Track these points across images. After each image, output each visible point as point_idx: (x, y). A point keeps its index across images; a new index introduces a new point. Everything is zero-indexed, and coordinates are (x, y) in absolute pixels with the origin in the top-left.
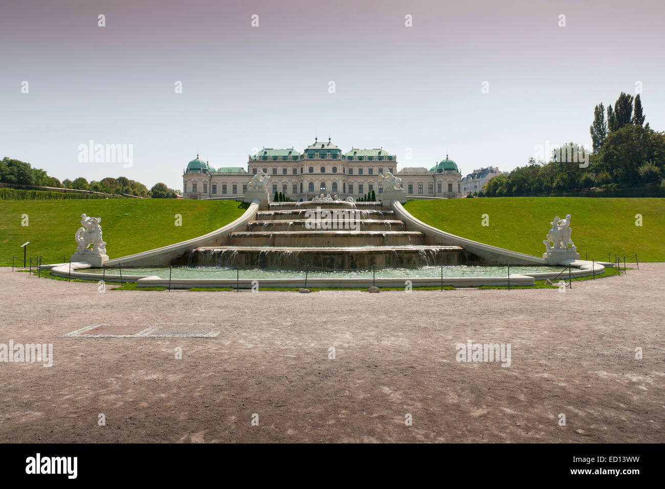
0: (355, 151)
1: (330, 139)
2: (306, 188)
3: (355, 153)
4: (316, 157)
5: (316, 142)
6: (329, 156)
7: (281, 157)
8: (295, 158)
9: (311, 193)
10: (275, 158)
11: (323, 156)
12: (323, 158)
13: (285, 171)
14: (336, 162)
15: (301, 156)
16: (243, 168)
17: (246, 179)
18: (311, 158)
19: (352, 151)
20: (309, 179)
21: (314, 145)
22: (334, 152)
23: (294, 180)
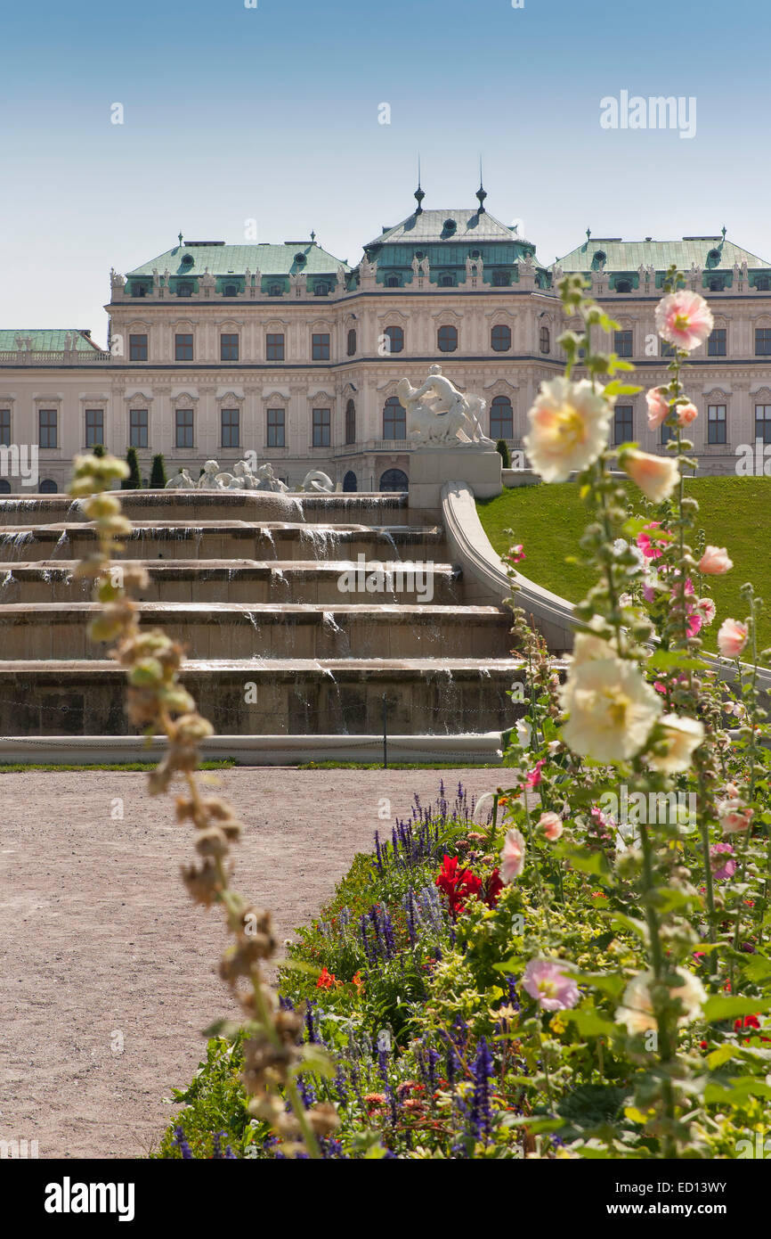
0: (598, 247)
1: (481, 195)
2: (370, 424)
3: (600, 257)
4: (416, 282)
5: (419, 211)
6: (475, 274)
7: (258, 283)
8: (324, 283)
9: (393, 445)
10: (231, 286)
11: (448, 276)
12: (447, 282)
13: (275, 344)
14: (506, 302)
15: (349, 277)
16: (86, 334)
17: (98, 387)
18: (393, 282)
19: (585, 248)
20: (382, 383)
21: (410, 224)
22: (498, 257)
23: (319, 385)
